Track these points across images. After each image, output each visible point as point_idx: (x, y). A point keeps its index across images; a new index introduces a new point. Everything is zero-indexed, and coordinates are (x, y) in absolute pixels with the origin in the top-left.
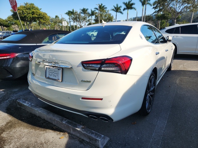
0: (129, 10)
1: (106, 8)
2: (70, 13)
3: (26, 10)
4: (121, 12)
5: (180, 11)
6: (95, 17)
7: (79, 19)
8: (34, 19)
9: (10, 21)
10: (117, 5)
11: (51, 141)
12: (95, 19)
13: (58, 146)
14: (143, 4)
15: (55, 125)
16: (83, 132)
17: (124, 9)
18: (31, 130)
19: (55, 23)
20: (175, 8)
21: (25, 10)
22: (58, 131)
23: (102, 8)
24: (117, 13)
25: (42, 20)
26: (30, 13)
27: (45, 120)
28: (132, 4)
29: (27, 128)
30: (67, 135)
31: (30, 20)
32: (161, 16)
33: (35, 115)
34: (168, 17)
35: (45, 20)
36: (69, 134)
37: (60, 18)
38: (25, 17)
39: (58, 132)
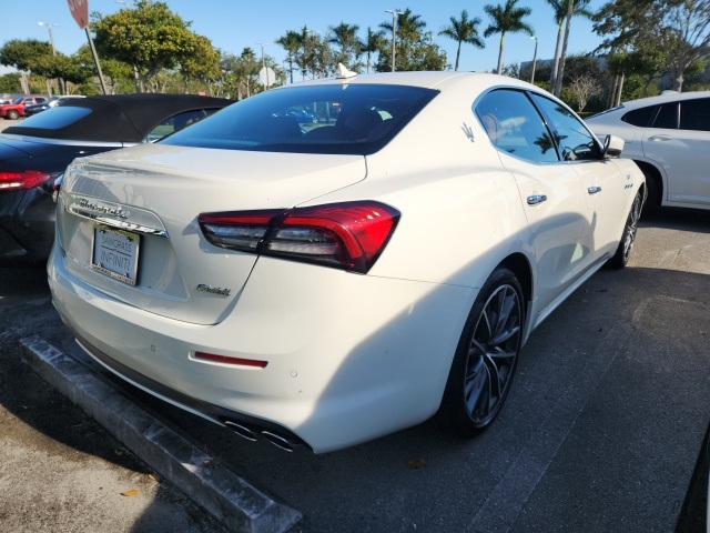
0: (507, 34)
1: (423, 24)
2: (292, 41)
3: (139, 26)
4: (478, 43)
5: (699, 42)
6: (381, 57)
7: (321, 61)
8: (164, 59)
9: (87, 63)
10: (464, 16)
11: (90, 500)
12: (377, 62)
13: (109, 521)
14: (562, 13)
15: (123, 445)
16: (204, 481)
17: (489, 31)
18: (38, 453)
19: (240, 73)
20: (681, 32)
21: (137, 24)
22: (127, 467)
23: (407, 24)
24: (463, 42)
25: (191, 63)
26: (150, 38)
27: (95, 421)
28: (521, 13)
29: (25, 441)
30: (153, 484)
31: (151, 59)
32: (626, 59)
33: (68, 401)
34: (654, 65)
35: (204, 64)
36: (160, 481)
37: (258, 57)
38: (135, 48)
39: (126, 471)
